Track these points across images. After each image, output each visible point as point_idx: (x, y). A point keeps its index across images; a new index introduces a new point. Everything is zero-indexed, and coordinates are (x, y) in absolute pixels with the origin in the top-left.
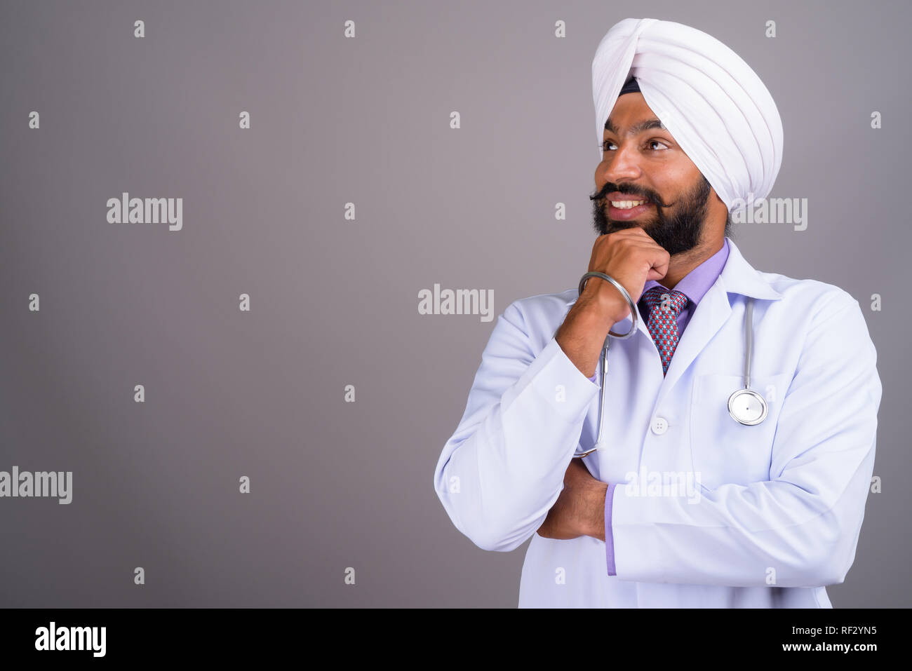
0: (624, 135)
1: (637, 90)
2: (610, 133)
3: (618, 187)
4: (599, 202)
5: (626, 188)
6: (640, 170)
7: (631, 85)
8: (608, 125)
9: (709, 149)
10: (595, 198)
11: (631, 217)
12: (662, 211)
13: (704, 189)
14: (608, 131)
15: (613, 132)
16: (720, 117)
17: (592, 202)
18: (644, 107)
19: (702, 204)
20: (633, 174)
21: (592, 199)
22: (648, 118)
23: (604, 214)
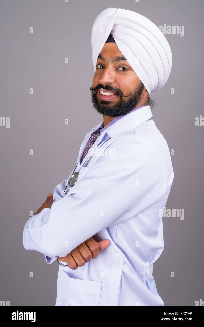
0: (108, 63)
1: (114, 41)
2: (100, 61)
3: (104, 87)
4: (94, 91)
5: (108, 88)
6: (114, 79)
7: (111, 39)
8: (100, 57)
9: (145, 71)
10: (92, 89)
11: (109, 100)
12: (122, 99)
13: (141, 88)
14: (100, 59)
15: (103, 60)
16: (150, 56)
17: (91, 91)
18: (117, 50)
19: (140, 94)
20: (111, 81)
21: (91, 90)
22: (119, 55)
23: (96, 97)
